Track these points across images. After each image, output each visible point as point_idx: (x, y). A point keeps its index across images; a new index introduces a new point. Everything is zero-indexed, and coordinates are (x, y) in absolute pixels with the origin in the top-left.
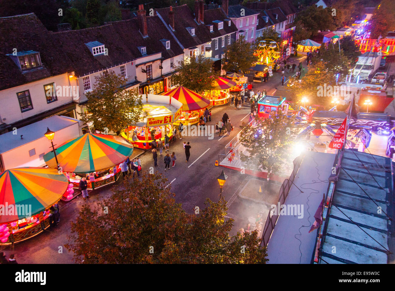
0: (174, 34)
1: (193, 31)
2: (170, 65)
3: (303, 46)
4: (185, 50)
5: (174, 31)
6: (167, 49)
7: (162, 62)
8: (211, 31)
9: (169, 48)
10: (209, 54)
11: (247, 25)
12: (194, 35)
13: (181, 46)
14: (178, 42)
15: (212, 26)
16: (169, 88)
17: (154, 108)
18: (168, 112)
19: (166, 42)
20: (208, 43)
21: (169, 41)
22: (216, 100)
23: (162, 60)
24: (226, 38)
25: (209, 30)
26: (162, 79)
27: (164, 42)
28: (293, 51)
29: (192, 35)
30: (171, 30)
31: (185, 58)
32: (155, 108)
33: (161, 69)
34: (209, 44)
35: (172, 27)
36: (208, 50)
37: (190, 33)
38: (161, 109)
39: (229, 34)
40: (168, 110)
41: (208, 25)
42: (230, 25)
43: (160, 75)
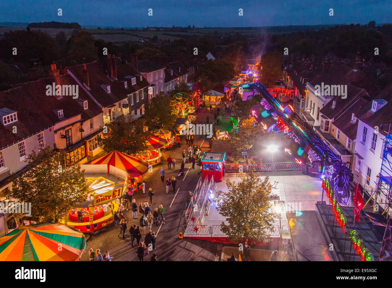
0: (90, 92)
1: (109, 88)
2: (89, 126)
3: (209, 97)
4: (103, 109)
5: (89, 89)
6: (85, 109)
7: (82, 125)
8: (125, 87)
9: (87, 108)
10: (126, 111)
11: (157, 78)
12: (109, 92)
13: (99, 105)
14: (96, 101)
15: (126, 82)
16: (91, 151)
17: (91, 181)
18: (109, 184)
19: (83, 102)
20: (124, 100)
21: (87, 101)
22: (149, 161)
23: (82, 122)
24: (140, 93)
25: (124, 86)
26: (84, 143)
27: (81, 103)
28: (201, 101)
29: (108, 93)
30: (87, 89)
31: (104, 117)
32: (94, 181)
33: (80, 133)
34: (126, 100)
35: (87, 85)
36: (125, 106)
37: (106, 91)
38: (100, 181)
39: (142, 89)
40: (109, 181)
41: (122, 81)
42: (141, 80)
43: (80, 139)
